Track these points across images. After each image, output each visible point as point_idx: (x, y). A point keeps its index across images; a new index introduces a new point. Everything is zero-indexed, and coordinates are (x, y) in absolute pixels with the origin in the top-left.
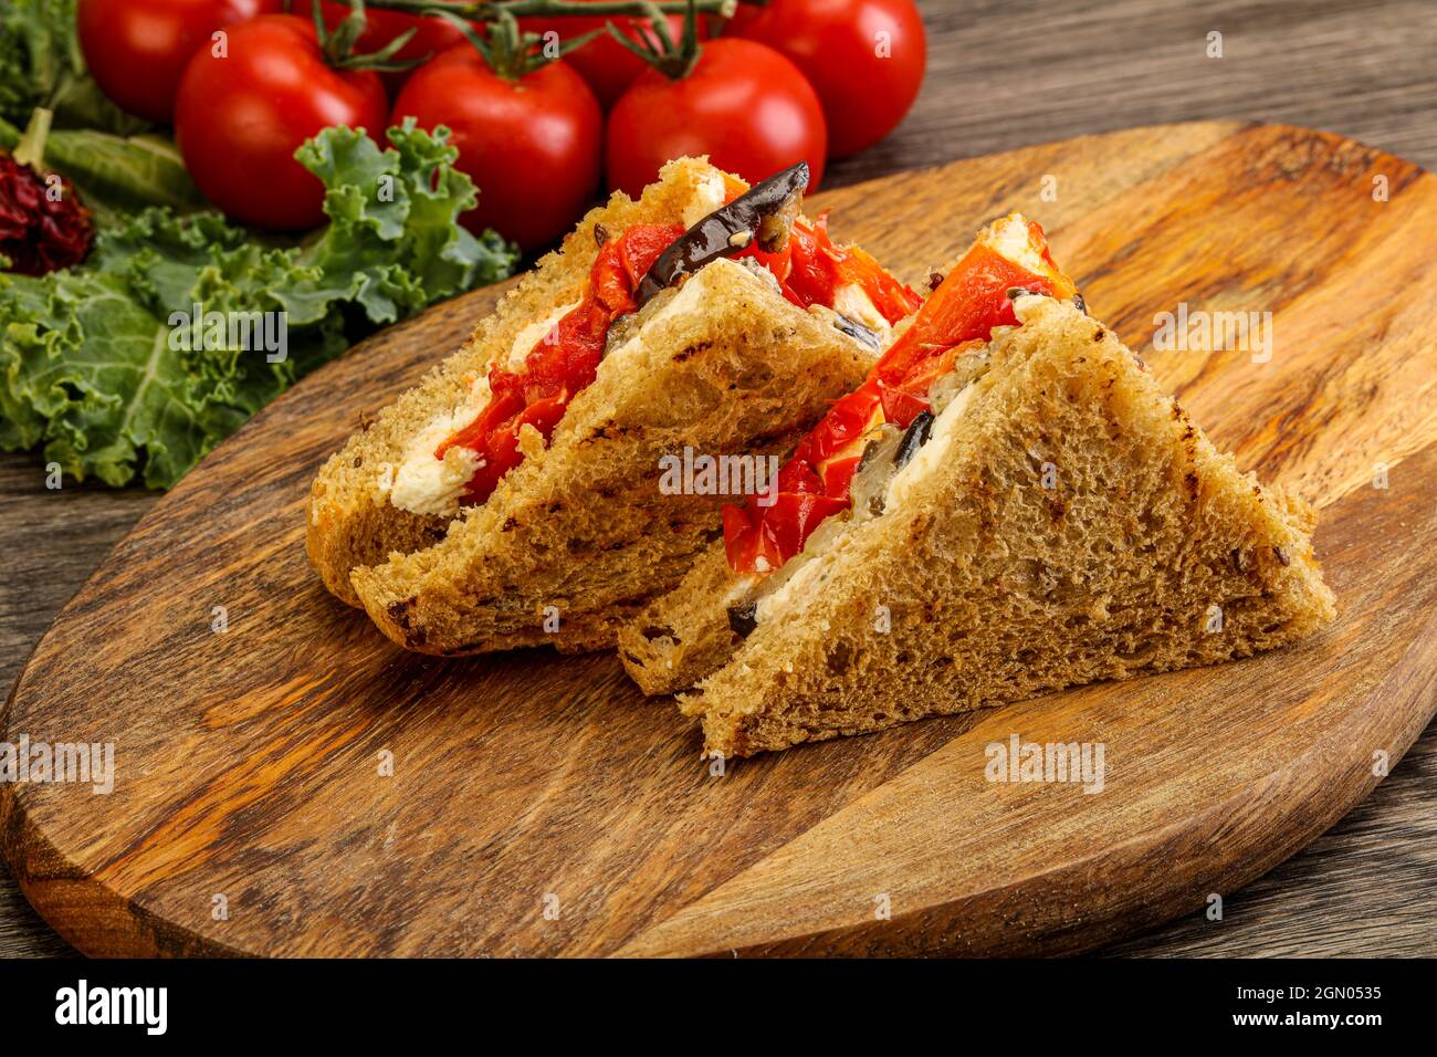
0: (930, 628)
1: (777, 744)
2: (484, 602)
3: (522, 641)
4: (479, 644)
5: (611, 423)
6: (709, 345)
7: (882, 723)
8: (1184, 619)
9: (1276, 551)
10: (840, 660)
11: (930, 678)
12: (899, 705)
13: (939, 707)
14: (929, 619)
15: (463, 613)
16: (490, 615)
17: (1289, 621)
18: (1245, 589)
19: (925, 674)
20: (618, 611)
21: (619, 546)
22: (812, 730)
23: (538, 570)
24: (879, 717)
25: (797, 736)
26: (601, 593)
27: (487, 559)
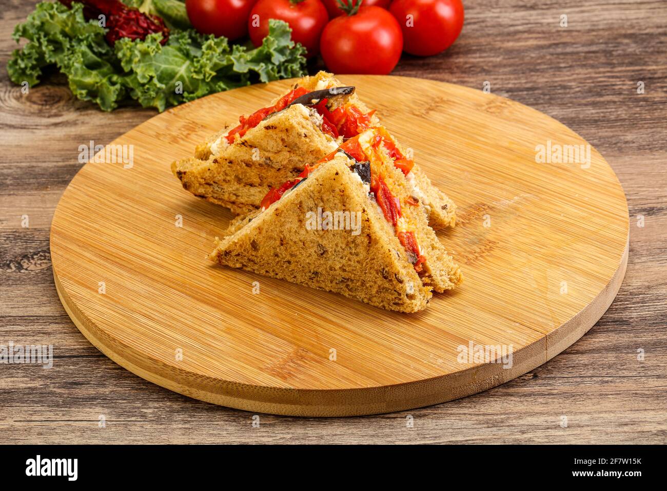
0: (282, 247)
1: (231, 264)
2: (207, 184)
3: (220, 203)
4: (206, 198)
5: (246, 141)
6: (275, 128)
7: (267, 274)
8: (368, 285)
9: (396, 275)
10: (254, 245)
11: (285, 266)
12: (273, 271)
13: (287, 278)
14: (282, 245)
15: (200, 184)
16: (210, 189)
17: (402, 304)
18: (387, 285)
19: (284, 264)
20: (251, 208)
21: (252, 185)
22: (244, 265)
23: (224, 180)
24: (267, 272)
25: (238, 265)
26: (246, 199)
27: (209, 170)
